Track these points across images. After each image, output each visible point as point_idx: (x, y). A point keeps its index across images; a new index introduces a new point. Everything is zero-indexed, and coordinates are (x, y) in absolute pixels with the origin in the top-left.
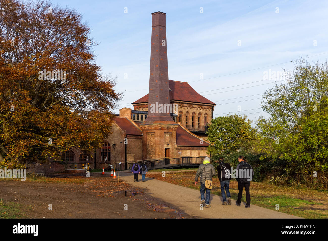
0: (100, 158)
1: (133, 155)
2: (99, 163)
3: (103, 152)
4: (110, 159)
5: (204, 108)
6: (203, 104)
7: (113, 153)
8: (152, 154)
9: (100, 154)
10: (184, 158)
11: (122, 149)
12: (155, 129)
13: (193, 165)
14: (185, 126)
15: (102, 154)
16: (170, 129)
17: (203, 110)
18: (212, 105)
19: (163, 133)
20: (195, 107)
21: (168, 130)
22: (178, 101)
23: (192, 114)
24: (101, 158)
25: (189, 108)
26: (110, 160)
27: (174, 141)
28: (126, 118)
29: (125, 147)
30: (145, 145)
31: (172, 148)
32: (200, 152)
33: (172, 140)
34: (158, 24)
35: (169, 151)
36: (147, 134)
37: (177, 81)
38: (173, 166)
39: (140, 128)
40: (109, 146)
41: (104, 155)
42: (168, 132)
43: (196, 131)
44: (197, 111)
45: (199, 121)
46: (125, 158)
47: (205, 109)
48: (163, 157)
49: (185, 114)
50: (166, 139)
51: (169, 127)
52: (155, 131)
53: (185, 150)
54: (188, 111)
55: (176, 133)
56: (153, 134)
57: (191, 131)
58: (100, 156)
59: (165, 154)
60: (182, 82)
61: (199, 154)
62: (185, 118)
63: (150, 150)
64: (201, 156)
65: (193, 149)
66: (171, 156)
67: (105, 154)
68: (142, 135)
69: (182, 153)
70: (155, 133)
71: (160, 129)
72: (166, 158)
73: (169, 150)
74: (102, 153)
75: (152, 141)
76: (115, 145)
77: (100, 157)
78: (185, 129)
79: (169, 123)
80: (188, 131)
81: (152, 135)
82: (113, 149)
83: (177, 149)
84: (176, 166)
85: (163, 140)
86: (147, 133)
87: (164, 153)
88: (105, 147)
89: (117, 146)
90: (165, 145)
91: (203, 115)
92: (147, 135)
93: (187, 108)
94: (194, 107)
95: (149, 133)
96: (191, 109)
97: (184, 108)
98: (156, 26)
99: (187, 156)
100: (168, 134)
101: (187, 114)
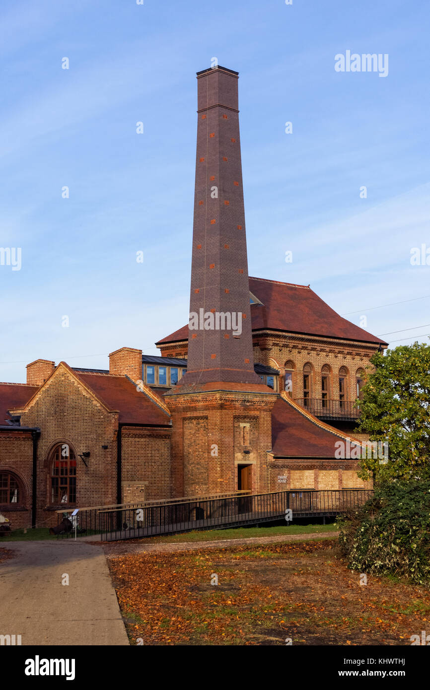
0: (48, 495)
1: (142, 485)
2: (45, 510)
3: (57, 478)
4: (75, 496)
5: (354, 353)
6: (352, 343)
7: (83, 481)
8: (198, 483)
9: (48, 482)
10: (294, 492)
11: (109, 467)
12: (207, 408)
13: (321, 515)
14: (301, 402)
15: (53, 484)
16: (252, 407)
17: (353, 359)
18: (378, 346)
19: (232, 419)
20: (331, 351)
21: (245, 410)
22: (280, 333)
23: (320, 369)
24: (51, 495)
25: (313, 353)
26: (75, 501)
27: (266, 441)
28: (127, 377)
29: (116, 460)
30: (177, 457)
31: (259, 462)
32: (343, 475)
33: (258, 439)
34: (214, 101)
35: (250, 474)
36: (185, 422)
37: (280, 282)
38: (258, 520)
39: (165, 406)
40: (73, 460)
41: (60, 485)
42: (245, 417)
43: (333, 417)
44: (336, 362)
45: (341, 390)
46: (115, 495)
47: (357, 357)
48: (232, 491)
49: (302, 369)
50: (242, 436)
51: (248, 401)
52: (206, 413)
53: (299, 468)
54: (311, 361)
55: (269, 419)
56: (201, 421)
57: (317, 417)
58: (48, 488)
59: (236, 480)
60: (295, 285)
61: (341, 481)
62: (302, 381)
63: (192, 470)
64: (345, 487)
65: (322, 468)
66: (256, 487)
67: (62, 483)
68: (170, 427)
69: (289, 478)
70: (206, 418)
71: (222, 407)
72: (239, 494)
73: (250, 470)
74: (53, 479)
75: (198, 442)
76: (87, 455)
77: (48, 492)
78: (300, 410)
79: (248, 388)
80: (309, 417)
81: (198, 424)
82: (84, 466)
83: (273, 466)
84: (271, 518)
85: (231, 439)
86: (184, 419)
87: (233, 479)
88: (62, 462)
89: (92, 460)
90: (236, 455)
91: (352, 372)
92: (183, 424)
93: (306, 352)
94: (328, 349)
95: (191, 418)
96: (318, 355)
97: (299, 352)
98: (209, 109)
99: (305, 487)
100: (245, 422)
101: (307, 369)
